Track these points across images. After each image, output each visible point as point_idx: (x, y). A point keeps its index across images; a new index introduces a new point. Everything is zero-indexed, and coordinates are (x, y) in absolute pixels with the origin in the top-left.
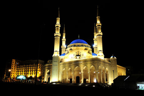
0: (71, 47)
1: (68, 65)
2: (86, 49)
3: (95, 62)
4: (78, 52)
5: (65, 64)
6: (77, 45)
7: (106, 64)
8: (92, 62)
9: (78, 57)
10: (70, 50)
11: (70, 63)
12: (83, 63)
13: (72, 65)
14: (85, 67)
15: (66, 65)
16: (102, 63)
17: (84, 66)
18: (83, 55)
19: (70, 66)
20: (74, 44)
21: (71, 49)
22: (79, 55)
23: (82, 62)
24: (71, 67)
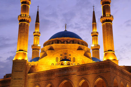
0: (51, 45)
1: (46, 78)
2: (80, 49)
3: (106, 70)
4: (66, 54)
5: (38, 75)
6: (62, 41)
7: (126, 77)
8: (98, 71)
9: (65, 62)
10: (49, 50)
11: (50, 73)
12: (78, 74)
13: (53, 77)
14: (83, 81)
15: (42, 78)
16: (118, 73)
17: (81, 79)
18: (74, 59)
19: (49, 81)
20: (57, 39)
21: (51, 49)
22: (68, 58)
23: (75, 71)
24: (51, 83)
